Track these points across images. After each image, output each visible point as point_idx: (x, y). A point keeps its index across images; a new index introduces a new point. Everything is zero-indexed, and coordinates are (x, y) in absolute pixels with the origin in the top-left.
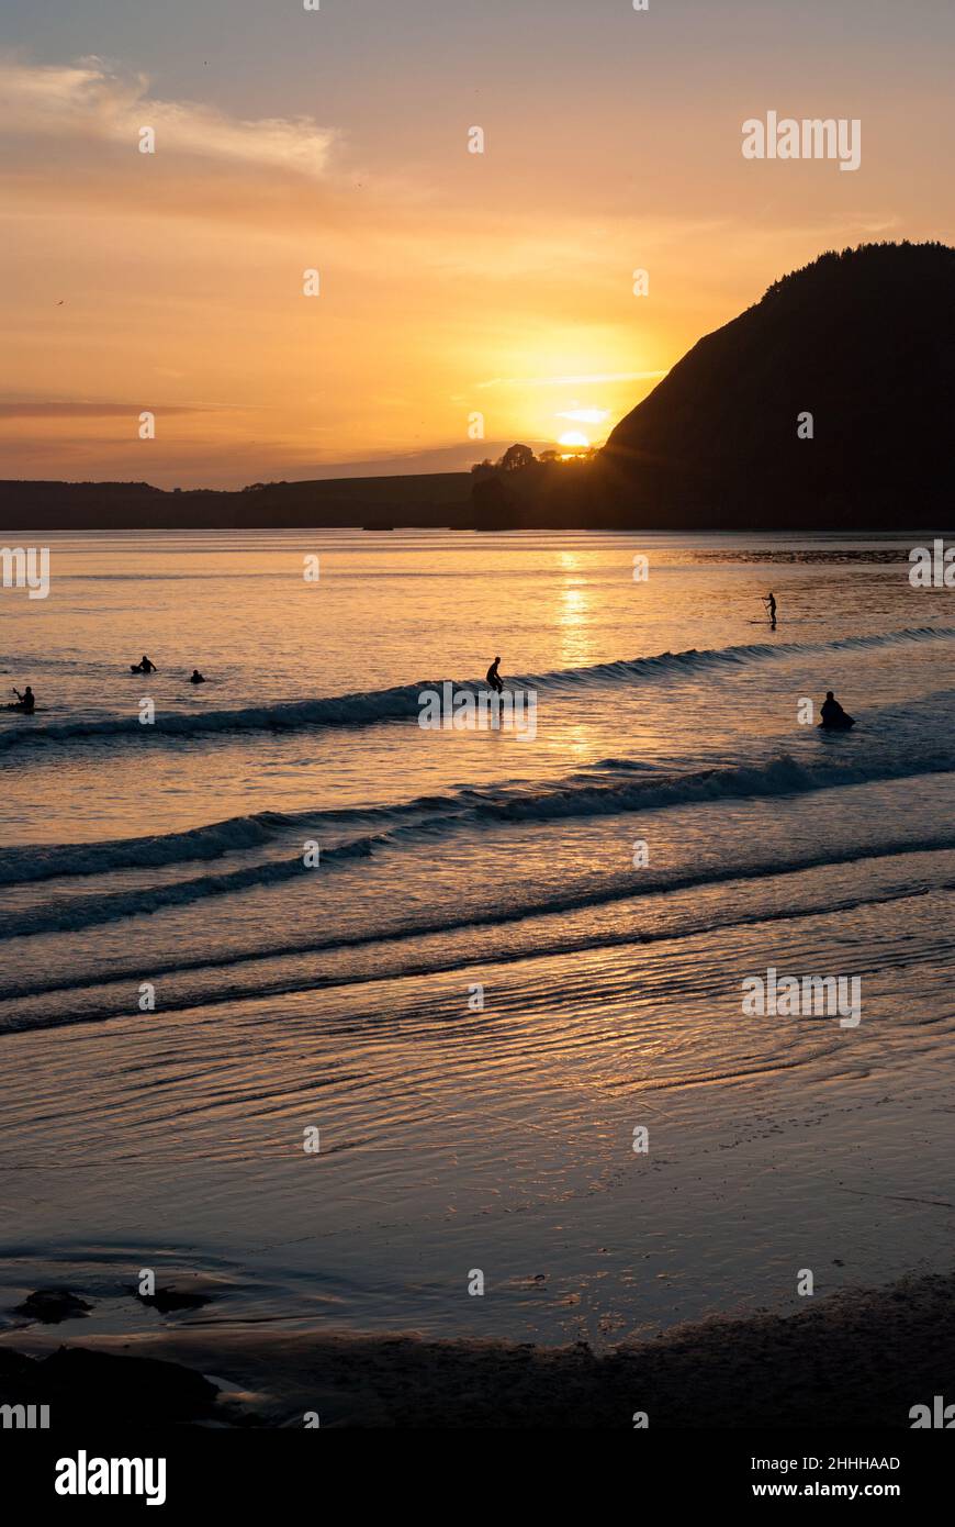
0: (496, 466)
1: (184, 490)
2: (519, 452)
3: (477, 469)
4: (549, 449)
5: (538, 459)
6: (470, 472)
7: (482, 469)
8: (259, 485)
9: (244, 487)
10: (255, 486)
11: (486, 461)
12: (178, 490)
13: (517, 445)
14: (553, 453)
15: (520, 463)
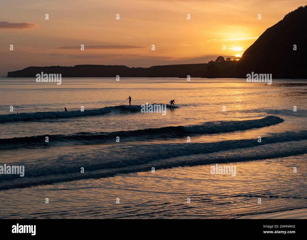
0: (215, 62)
1: (135, 67)
2: (221, 58)
3: (210, 62)
4: (228, 57)
5: (226, 60)
6: (208, 63)
7: (211, 62)
8: (154, 66)
9: (150, 67)
10: (153, 66)
11: (212, 60)
12: (133, 68)
13: (220, 56)
14: (229, 59)
15: (221, 61)
